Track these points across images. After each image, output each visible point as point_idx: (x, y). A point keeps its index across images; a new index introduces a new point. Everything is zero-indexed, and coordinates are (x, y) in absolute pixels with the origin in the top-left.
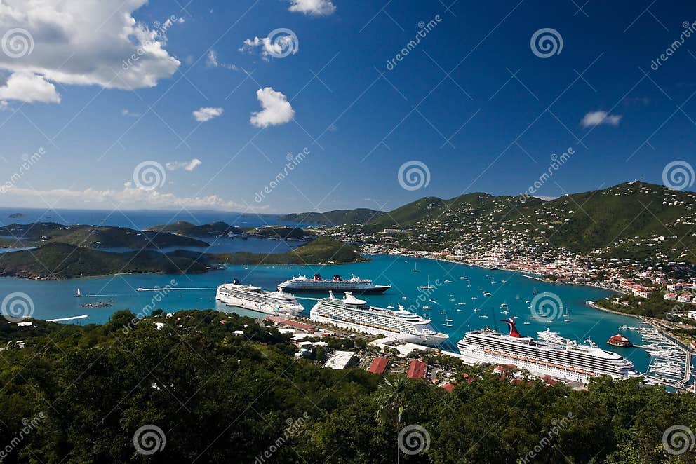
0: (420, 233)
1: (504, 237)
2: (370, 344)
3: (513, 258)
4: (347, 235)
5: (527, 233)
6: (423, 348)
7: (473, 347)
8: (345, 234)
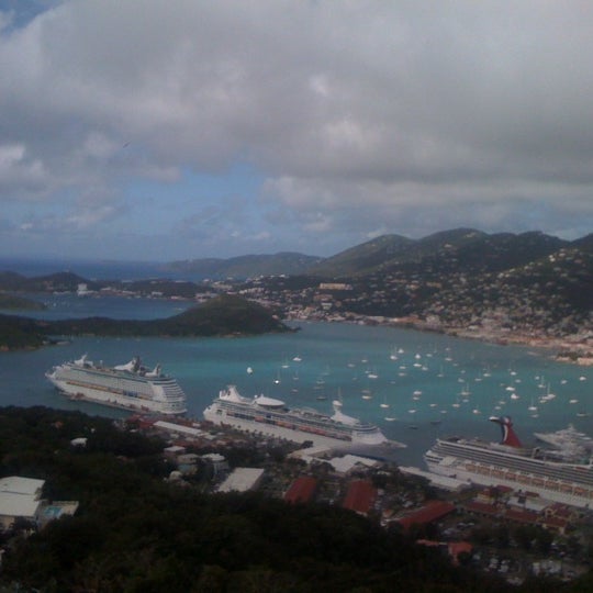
0: (374, 289)
1: (501, 295)
2: (289, 456)
3: (514, 328)
4: (263, 292)
5: (538, 290)
6: (370, 463)
7: (448, 460)
8: (260, 290)
